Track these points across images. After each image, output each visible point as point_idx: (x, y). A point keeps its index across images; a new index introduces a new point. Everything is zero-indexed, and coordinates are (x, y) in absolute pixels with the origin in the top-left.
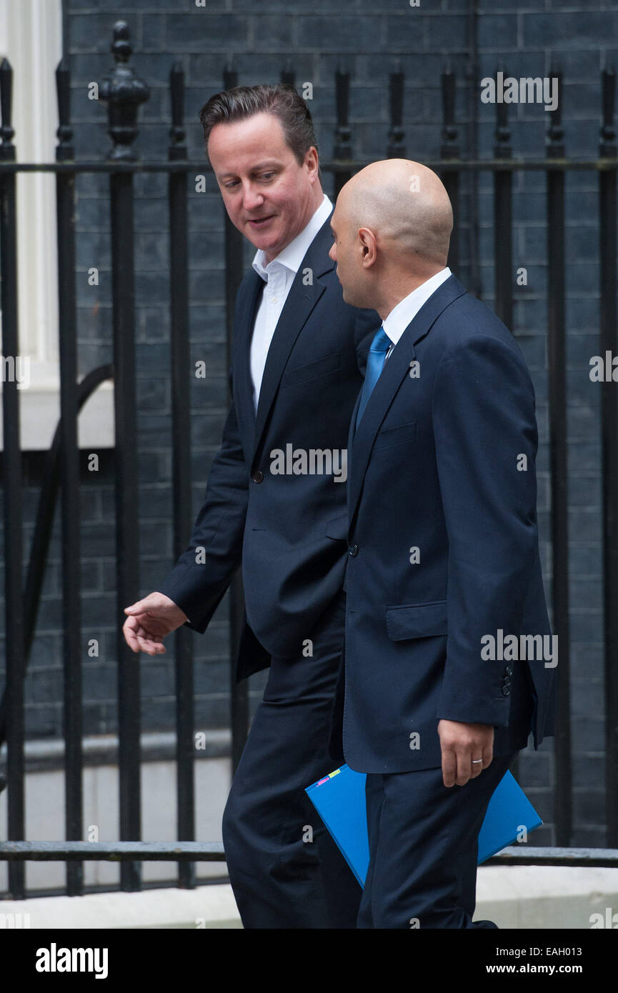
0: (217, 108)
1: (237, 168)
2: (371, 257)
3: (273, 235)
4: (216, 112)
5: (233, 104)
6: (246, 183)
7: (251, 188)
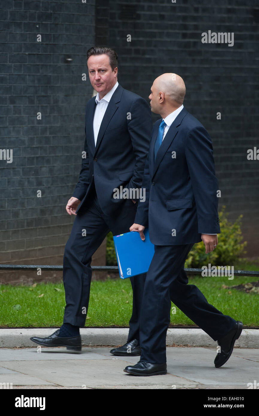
0: (92, 51)
1: (95, 68)
2: (162, 100)
3: (101, 89)
4: (92, 52)
5: (97, 50)
6: (97, 72)
7: (98, 74)
